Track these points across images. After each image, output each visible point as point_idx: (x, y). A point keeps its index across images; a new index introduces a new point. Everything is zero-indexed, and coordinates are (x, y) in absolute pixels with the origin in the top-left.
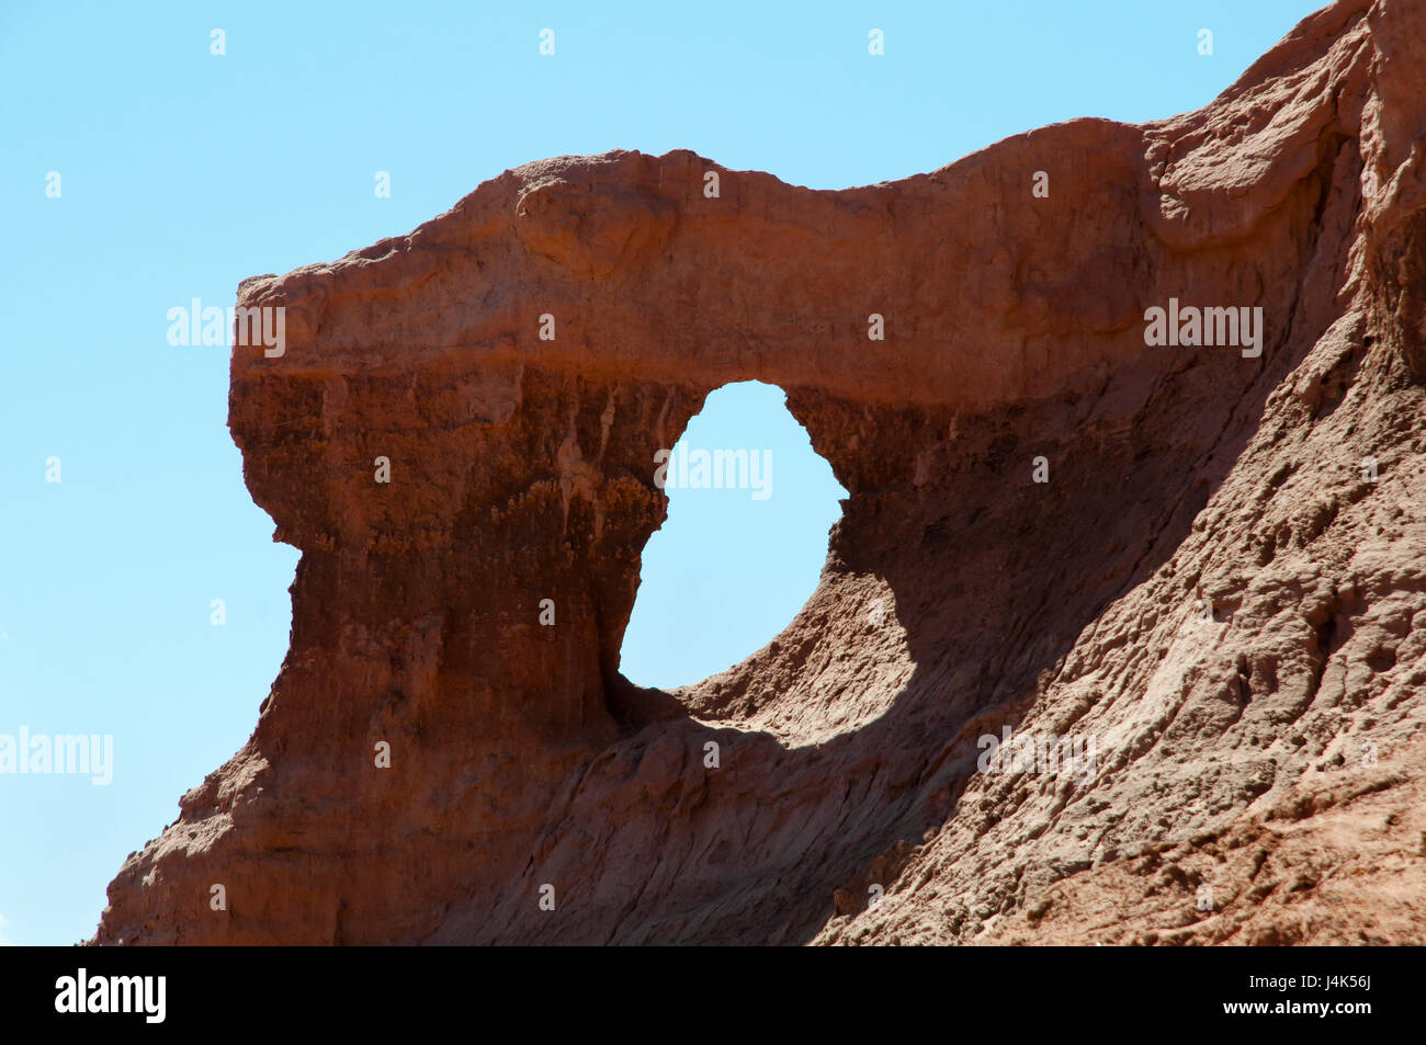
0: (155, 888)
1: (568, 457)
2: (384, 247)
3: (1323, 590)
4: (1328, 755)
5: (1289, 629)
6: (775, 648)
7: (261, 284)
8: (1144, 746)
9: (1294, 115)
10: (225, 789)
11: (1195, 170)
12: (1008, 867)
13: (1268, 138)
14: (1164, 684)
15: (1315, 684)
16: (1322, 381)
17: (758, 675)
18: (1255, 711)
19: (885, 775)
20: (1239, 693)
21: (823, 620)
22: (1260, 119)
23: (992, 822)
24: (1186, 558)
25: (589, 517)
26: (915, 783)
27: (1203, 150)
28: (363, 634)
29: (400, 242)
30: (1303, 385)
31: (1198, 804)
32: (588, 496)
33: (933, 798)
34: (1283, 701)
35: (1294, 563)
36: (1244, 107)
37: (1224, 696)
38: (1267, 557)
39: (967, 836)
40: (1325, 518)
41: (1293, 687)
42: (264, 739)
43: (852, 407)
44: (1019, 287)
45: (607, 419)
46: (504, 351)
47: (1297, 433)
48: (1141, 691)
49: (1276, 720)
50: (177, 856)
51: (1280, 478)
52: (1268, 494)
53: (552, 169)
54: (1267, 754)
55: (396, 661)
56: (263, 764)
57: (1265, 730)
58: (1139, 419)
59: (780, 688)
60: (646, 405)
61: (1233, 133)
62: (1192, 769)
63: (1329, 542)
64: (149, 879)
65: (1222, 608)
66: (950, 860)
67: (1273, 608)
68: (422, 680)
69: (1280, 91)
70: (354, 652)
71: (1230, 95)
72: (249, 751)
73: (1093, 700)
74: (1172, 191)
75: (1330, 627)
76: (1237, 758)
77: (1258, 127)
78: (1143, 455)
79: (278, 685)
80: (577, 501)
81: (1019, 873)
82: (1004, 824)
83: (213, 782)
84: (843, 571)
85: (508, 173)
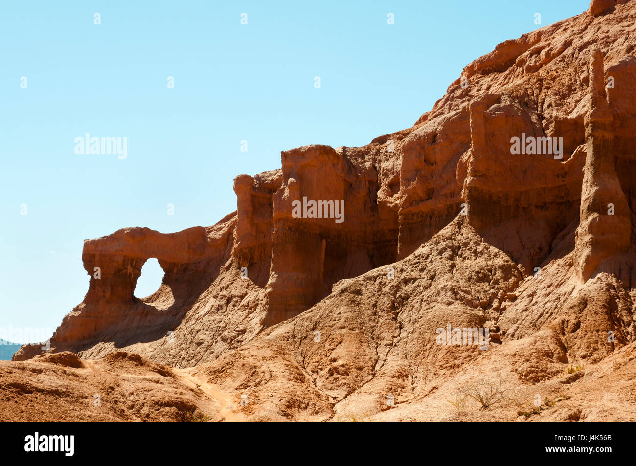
0: (70, 320)
1: (129, 267)
2: (105, 237)
3: (228, 296)
4: (228, 318)
5: (224, 301)
6: (155, 294)
7: (87, 240)
8: (206, 314)
9: (225, 230)
10: (80, 307)
11: (212, 235)
12: (190, 329)
13: (221, 232)
14: (208, 306)
15: (227, 308)
16: (227, 266)
17: (153, 297)
18: (220, 312)
19: (171, 314)
20: (218, 309)
21: (162, 290)
22: (221, 229)
23: (187, 322)
24: (210, 289)
25: (131, 275)
26: (176, 315)
27: (213, 232)
28: (99, 288)
29: (107, 236)
30: (225, 266)
31: (213, 323)
32: (131, 272)
33: (179, 318)
34: (223, 311)
35: (224, 292)
36: (219, 226)
37: (216, 309)
38: (221, 291)
39: (184, 324)
40: (228, 286)
41: (224, 308)
42: (85, 301)
43: (166, 262)
44: (189, 248)
45: (134, 262)
46: (121, 253)
47: (224, 273)
48: (205, 306)
49: (222, 313)
50: (73, 316)
51: (222, 279)
52: (221, 281)
53: (129, 229)
54: (221, 317)
55: (104, 292)
56: (85, 305)
57: (221, 314)
58: (204, 268)
59: (156, 299)
60: (139, 261)
61: (217, 230)
62: (213, 318)
63: (228, 290)
64: (69, 319)
65: (215, 297)
66: (183, 327)
67: (222, 298)
68: (108, 295)
69: (223, 226)
70: (98, 290)
71: (217, 224)
72: (83, 303)
73: (199, 307)
74: (209, 238)
75: (229, 301)
76: (218, 317)
77: (220, 230)
78: (204, 272)
79: (87, 294)
80: (130, 273)
81: (192, 329)
82: (189, 322)
83: (78, 306)
84: (164, 284)
85: (123, 229)
